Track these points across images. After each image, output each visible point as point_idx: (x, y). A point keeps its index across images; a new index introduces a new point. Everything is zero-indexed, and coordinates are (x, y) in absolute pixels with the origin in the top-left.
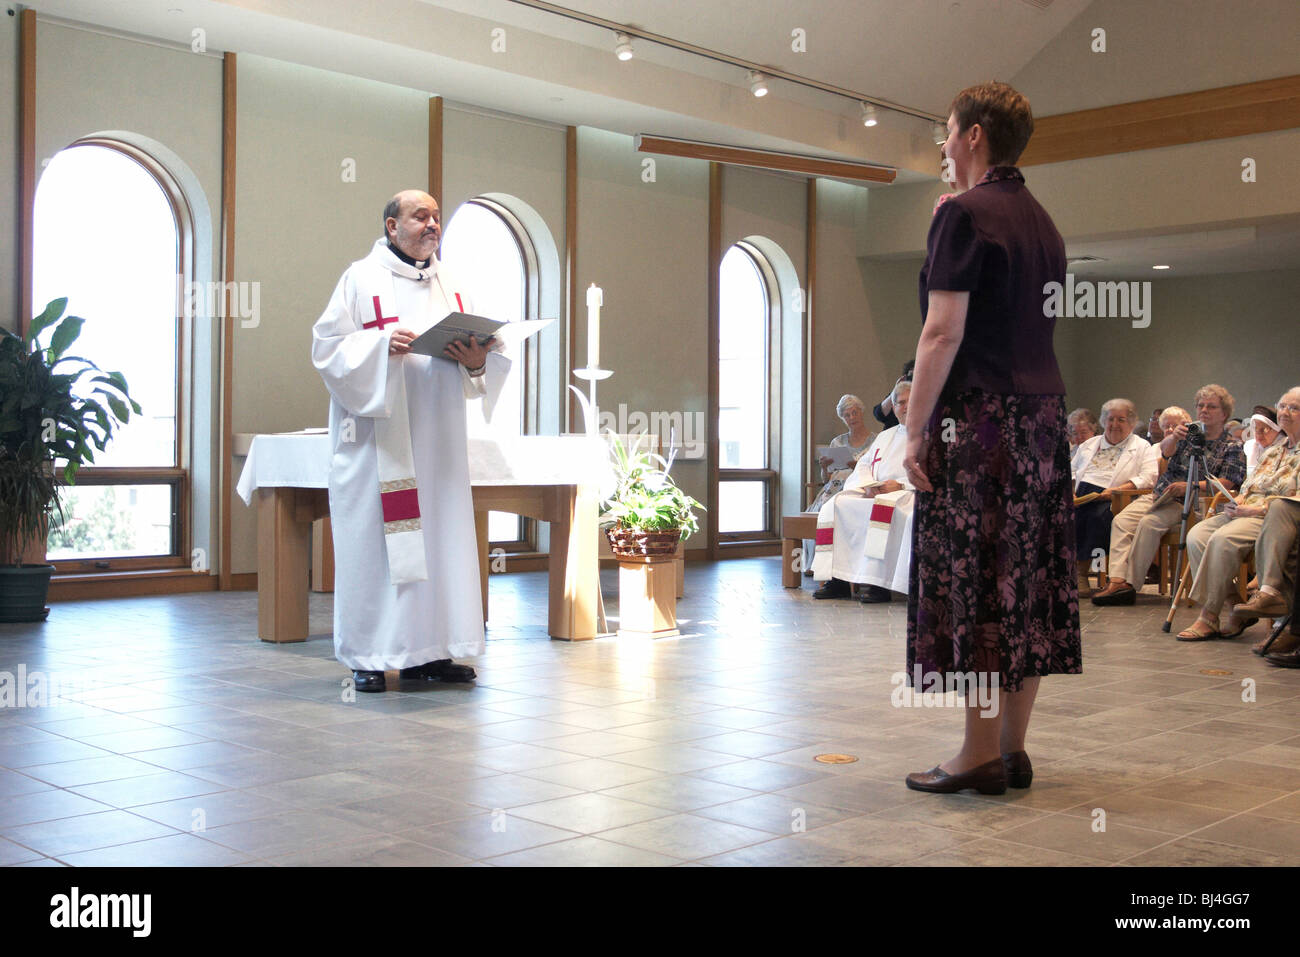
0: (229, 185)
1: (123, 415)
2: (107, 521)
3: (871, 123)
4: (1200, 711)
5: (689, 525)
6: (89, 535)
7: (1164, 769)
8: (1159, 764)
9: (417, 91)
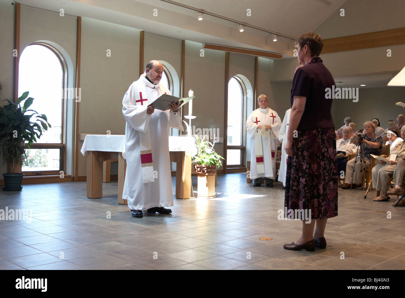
0: (78, 58)
1: (45, 128)
2: (39, 158)
3: (275, 40)
4: (377, 225)
5: (219, 164)
6: (34, 162)
7: (368, 243)
8: (366, 242)
9: (136, 29)
